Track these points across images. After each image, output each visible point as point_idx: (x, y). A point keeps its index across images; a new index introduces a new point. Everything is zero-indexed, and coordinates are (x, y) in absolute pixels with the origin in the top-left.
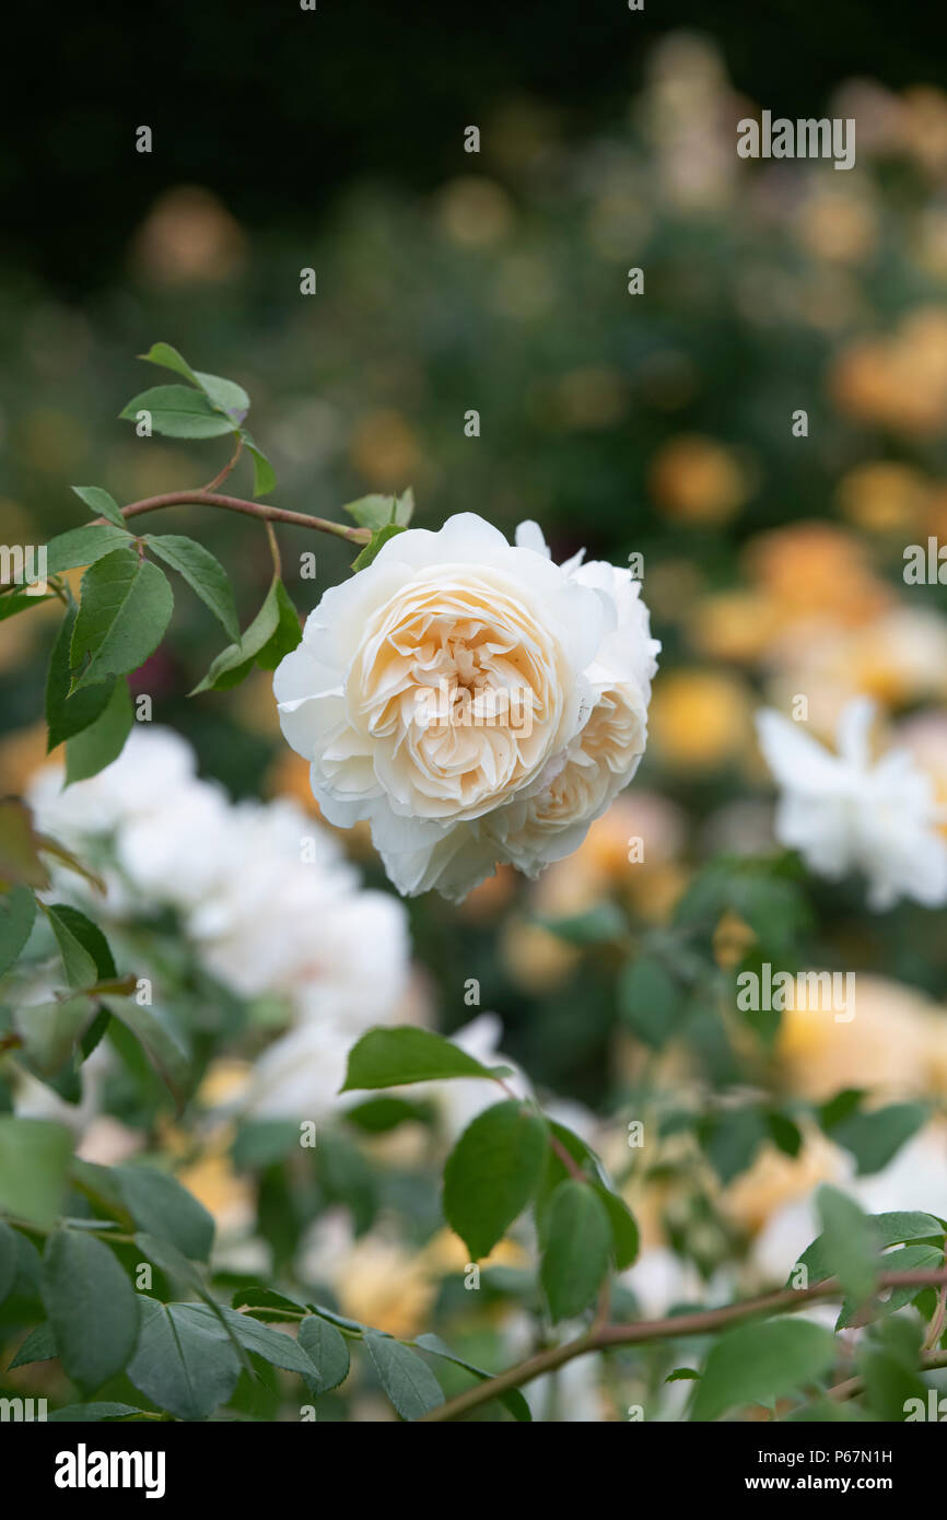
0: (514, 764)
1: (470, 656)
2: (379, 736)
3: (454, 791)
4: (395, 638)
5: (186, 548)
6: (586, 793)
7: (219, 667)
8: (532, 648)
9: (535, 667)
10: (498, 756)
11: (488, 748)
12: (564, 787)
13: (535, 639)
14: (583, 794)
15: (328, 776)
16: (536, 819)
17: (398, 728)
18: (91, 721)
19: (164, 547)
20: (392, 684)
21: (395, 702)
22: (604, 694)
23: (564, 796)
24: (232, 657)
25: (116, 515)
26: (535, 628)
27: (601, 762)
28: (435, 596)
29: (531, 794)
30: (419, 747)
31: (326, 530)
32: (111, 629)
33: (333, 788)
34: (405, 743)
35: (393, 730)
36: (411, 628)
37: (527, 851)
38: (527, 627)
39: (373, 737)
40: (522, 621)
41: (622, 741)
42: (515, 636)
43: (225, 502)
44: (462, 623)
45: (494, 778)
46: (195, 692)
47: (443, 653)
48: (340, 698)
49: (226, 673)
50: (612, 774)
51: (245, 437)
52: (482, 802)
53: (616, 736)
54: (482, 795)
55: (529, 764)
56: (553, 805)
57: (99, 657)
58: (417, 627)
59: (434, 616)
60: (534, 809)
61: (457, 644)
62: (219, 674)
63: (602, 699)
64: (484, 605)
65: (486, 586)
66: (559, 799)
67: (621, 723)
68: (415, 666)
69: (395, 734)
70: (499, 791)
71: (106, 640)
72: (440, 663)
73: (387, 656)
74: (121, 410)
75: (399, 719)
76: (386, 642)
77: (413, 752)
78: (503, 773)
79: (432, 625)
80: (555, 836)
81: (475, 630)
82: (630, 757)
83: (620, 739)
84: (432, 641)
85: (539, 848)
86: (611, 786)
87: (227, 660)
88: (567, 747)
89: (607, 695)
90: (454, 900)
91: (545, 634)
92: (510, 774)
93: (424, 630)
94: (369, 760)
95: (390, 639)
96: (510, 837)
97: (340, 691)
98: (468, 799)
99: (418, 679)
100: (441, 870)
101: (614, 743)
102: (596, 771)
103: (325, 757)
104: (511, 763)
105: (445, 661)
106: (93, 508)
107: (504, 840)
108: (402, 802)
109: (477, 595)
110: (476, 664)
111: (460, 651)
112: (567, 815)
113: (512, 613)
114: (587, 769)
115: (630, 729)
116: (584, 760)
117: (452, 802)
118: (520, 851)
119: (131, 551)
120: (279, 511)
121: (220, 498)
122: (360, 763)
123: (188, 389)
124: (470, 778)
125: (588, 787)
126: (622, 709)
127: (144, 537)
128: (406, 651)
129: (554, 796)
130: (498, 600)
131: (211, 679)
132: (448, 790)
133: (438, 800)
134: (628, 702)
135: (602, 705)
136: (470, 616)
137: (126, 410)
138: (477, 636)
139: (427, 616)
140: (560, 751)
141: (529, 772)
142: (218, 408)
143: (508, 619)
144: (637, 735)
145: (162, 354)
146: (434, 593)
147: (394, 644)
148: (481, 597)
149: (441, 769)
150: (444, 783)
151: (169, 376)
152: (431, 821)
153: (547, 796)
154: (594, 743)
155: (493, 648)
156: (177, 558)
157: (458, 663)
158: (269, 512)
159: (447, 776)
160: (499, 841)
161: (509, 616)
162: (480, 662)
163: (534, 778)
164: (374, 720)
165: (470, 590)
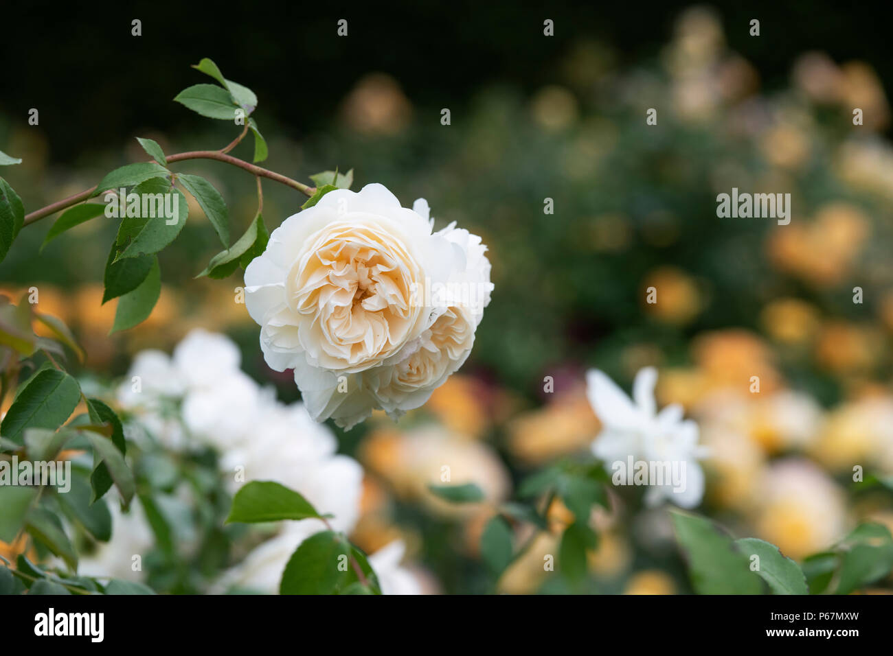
0: (385, 342)
1: (367, 270)
2: (303, 313)
3: (346, 353)
4: (320, 253)
5: (202, 184)
6: (432, 368)
7: (215, 262)
8: (406, 272)
9: (405, 283)
10: (376, 336)
11: (370, 330)
12: (417, 363)
13: (409, 267)
14: (430, 370)
15: (270, 335)
16: (398, 381)
17: (316, 309)
18: (132, 288)
19: (188, 181)
20: (315, 281)
21: (317, 293)
22: (449, 308)
23: (418, 369)
24: (224, 257)
25: (162, 159)
26: (409, 260)
27: (443, 351)
28: (349, 231)
29: (395, 363)
30: (328, 322)
31: (293, 187)
32: (146, 225)
33: (272, 343)
34: (319, 319)
35: (313, 311)
36: (332, 249)
37: (392, 402)
38: (404, 257)
39: (300, 314)
40: (402, 255)
41: (460, 340)
42: (395, 262)
43: (233, 161)
44: (364, 250)
45: (371, 349)
46: (198, 276)
47: (350, 267)
48: (283, 288)
49: (219, 266)
50: (450, 360)
51: (251, 123)
52: (361, 364)
53: (455, 337)
54: (363, 358)
55: (395, 343)
56: (410, 374)
57: (136, 241)
58: (336, 249)
59: (346, 243)
60: (397, 375)
61: (360, 263)
62: (214, 267)
63: (448, 311)
64: (380, 241)
65: (383, 230)
66: (414, 371)
67: (459, 328)
68: (331, 272)
69: (314, 313)
70: (374, 357)
71: (142, 231)
72: (347, 272)
73: (315, 265)
74: (175, 96)
75: (317, 304)
76: (314, 256)
77: (323, 326)
78: (377, 346)
79: (344, 249)
80: (411, 394)
81: (372, 254)
82: (463, 350)
83: (457, 338)
84: (344, 258)
85: (398, 400)
86: (448, 368)
87: (221, 259)
88: (420, 337)
89: (452, 309)
90: (343, 428)
91: (414, 263)
92: (382, 347)
93: (340, 250)
94: (296, 328)
95: (317, 253)
96: (381, 391)
97: (283, 284)
98: (354, 361)
99: (332, 280)
100: (336, 406)
101: (453, 339)
102: (439, 356)
103: (269, 323)
104: (383, 341)
105: (350, 273)
106: (148, 152)
107: (376, 391)
108: (312, 357)
109: (375, 234)
110: (370, 277)
111: (361, 268)
112: (419, 381)
113: (396, 248)
114: (435, 354)
115: (463, 333)
116: (432, 348)
117: (344, 360)
118: (387, 401)
119: (167, 180)
120: (265, 171)
121: (230, 158)
122: (290, 330)
123: (219, 88)
124: (357, 347)
125: (434, 366)
126: (460, 319)
127: (177, 174)
128: (327, 263)
129: (411, 368)
130: (387, 238)
131: (209, 269)
132: (342, 352)
133: (335, 359)
134: (465, 316)
135: (448, 315)
136: (369, 246)
137: (179, 96)
138: (371, 259)
139: (342, 243)
140: (415, 338)
141: (394, 348)
142: (237, 102)
143: (392, 251)
144: (469, 337)
145: (207, 66)
146: (347, 229)
147: (319, 257)
148: (377, 235)
149: (339, 339)
150: (341, 348)
151: (208, 79)
152: (329, 371)
153: (406, 367)
154: (441, 339)
155: (381, 268)
156: (195, 189)
157: (359, 275)
158: (259, 171)
159: (343, 344)
160: (373, 392)
161: (393, 249)
162: (372, 276)
163: (397, 351)
164: (301, 303)
165: (371, 230)
